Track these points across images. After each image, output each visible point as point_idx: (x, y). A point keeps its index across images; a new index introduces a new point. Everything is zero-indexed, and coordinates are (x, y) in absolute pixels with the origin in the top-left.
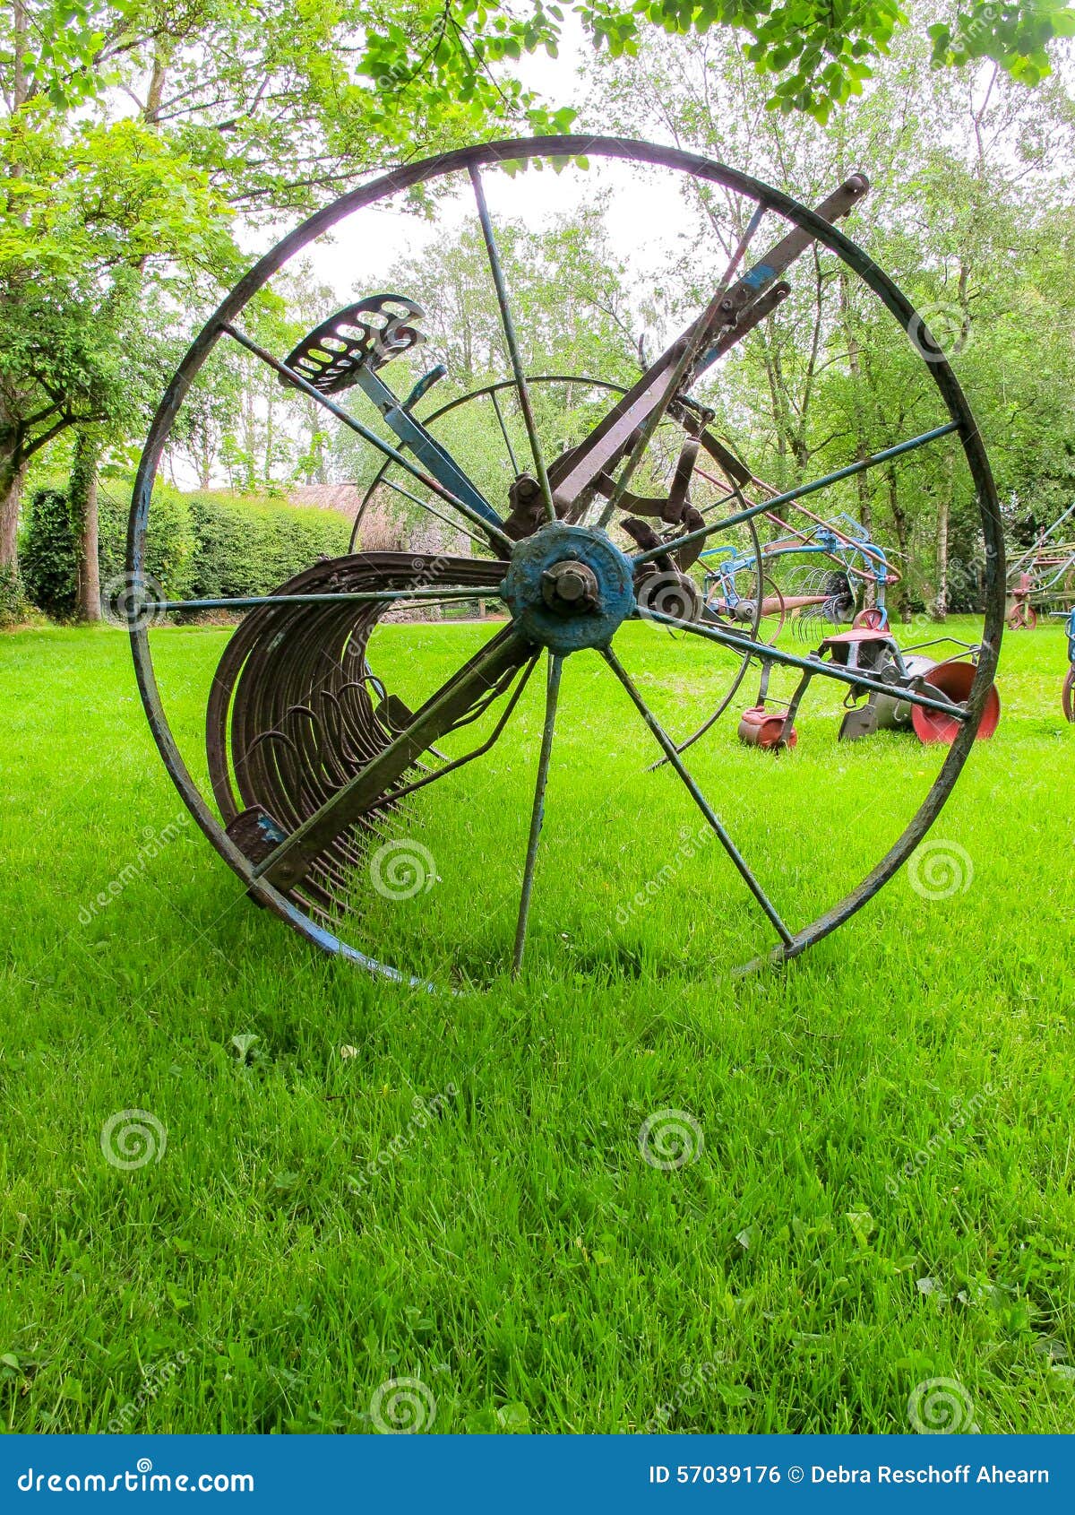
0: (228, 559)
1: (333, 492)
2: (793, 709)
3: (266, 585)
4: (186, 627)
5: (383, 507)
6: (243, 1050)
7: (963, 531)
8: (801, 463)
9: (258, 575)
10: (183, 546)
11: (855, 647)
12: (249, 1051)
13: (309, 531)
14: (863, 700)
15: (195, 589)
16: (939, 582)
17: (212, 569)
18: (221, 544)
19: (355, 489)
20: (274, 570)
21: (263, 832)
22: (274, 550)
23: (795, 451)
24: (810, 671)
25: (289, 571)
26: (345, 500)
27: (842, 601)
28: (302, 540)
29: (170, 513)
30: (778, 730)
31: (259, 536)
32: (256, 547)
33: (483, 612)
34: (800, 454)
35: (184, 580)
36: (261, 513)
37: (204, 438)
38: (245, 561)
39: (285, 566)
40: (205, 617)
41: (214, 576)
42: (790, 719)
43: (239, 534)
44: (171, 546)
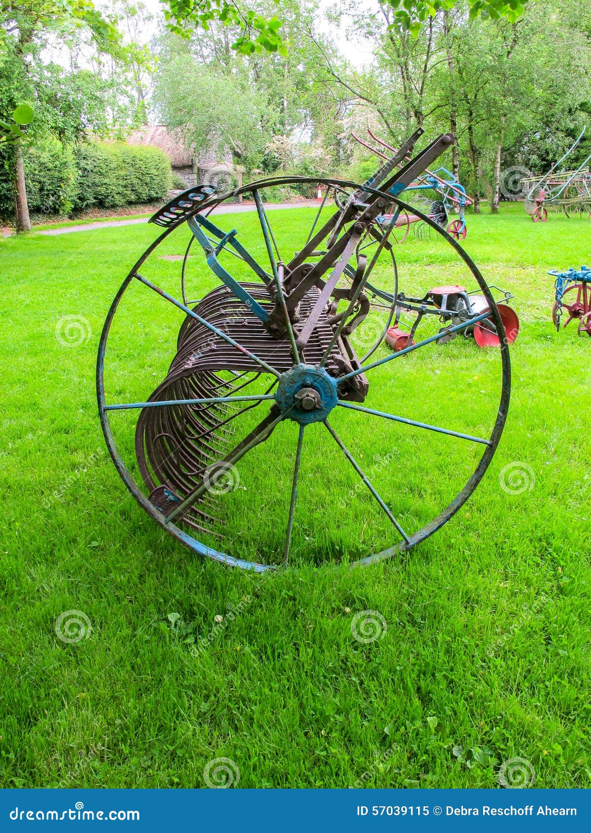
0: (97, 180)
1: (152, 130)
2: (413, 332)
3: (119, 193)
4: (77, 221)
5: (182, 141)
6: (173, 621)
7: (510, 154)
8: (419, 123)
9: (114, 188)
10: (71, 175)
11: (445, 297)
12: (176, 622)
13: (141, 160)
14: (449, 322)
15: (80, 198)
16: (495, 189)
17: (88, 186)
18: (92, 171)
19: (165, 129)
20: (123, 184)
21: (167, 497)
22: (123, 173)
23: (416, 115)
24: (422, 313)
25: (132, 184)
26: (160, 135)
27: (441, 218)
28: (138, 166)
29: (62, 156)
30: (405, 342)
31: (113, 166)
32: (112, 172)
33: (241, 200)
34: (419, 118)
35: (73, 194)
36: (114, 151)
37: (84, 138)
38: (106, 181)
39: (129, 181)
40: (86, 214)
41: (89, 190)
42: (411, 337)
43: (102, 165)
44: (65, 175)
